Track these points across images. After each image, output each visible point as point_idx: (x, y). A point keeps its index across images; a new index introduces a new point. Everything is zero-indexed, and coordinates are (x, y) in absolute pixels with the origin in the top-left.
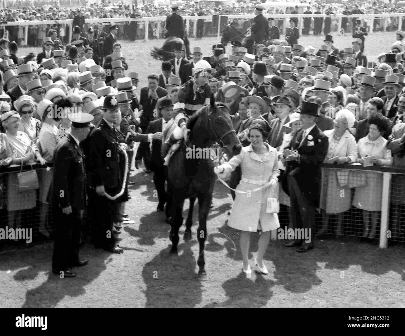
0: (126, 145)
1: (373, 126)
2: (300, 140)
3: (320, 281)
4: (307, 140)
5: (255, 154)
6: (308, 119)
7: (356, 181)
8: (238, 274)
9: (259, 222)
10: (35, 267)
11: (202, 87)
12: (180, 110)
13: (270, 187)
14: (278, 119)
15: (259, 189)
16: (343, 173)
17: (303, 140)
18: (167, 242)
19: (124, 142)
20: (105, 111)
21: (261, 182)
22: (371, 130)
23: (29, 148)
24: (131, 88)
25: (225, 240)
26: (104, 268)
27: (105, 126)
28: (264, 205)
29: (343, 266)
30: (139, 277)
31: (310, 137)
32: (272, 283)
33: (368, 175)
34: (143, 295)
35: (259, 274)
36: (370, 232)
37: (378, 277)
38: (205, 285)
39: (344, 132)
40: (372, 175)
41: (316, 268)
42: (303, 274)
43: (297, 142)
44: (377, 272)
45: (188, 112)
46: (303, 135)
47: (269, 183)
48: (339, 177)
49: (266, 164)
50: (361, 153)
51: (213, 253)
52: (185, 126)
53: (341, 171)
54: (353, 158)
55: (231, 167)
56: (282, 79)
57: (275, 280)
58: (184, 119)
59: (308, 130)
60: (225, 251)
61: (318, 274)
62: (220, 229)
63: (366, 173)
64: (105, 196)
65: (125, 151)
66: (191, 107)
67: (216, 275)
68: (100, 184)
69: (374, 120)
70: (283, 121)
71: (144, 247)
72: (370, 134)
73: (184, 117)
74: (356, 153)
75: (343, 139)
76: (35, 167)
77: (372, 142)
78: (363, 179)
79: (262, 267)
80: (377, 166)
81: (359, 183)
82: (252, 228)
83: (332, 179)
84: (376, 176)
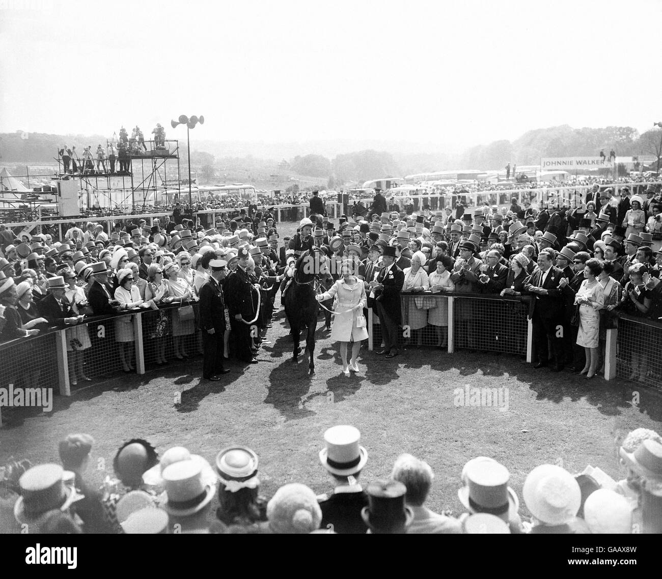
0: (259, 285)
1: (439, 263)
2: (384, 275)
3: (399, 377)
4: (388, 274)
5: (347, 285)
6: (388, 258)
7: (429, 305)
8: (339, 374)
9: (352, 335)
10: (192, 375)
11: (307, 238)
12: (291, 255)
13: (358, 309)
14: (371, 262)
15: (350, 310)
16: (419, 299)
17: (386, 275)
18: (291, 355)
19: (257, 283)
20: (239, 259)
21: (351, 305)
22: (438, 266)
23: (187, 290)
24: (267, 245)
25: (335, 352)
26: (243, 373)
27: (239, 270)
28: (355, 323)
29: (418, 365)
30: (267, 379)
31: (391, 272)
32: (362, 379)
33: (438, 300)
34: (267, 391)
35: (352, 372)
36: (442, 342)
37: (443, 372)
38: (313, 382)
39: (419, 268)
40: (440, 299)
41: (397, 368)
42: (387, 372)
43: (381, 276)
44: (442, 370)
45: (296, 256)
46: (386, 271)
47: (358, 305)
48: (416, 302)
49: (356, 292)
50: (431, 283)
51: (323, 361)
52: (294, 266)
53: (417, 297)
54: (425, 287)
55: (329, 295)
56: (377, 233)
57: (365, 377)
58: (294, 261)
59: (390, 267)
60: (333, 359)
61: (398, 372)
62: (332, 345)
63: (436, 298)
64: (242, 321)
65: (258, 290)
66: (299, 252)
67: (323, 375)
68: (238, 313)
69: (440, 258)
70: (374, 262)
71: (275, 359)
72: (438, 269)
73: (294, 260)
74: (428, 284)
75: (418, 273)
76: (191, 303)
77: (439, 275)
78: (434, 302)
79: (355, 366)
80: (443, 292)
81: (431, 306)
82: (348, 339)
83: (412, 304)
84: (443, 300)
